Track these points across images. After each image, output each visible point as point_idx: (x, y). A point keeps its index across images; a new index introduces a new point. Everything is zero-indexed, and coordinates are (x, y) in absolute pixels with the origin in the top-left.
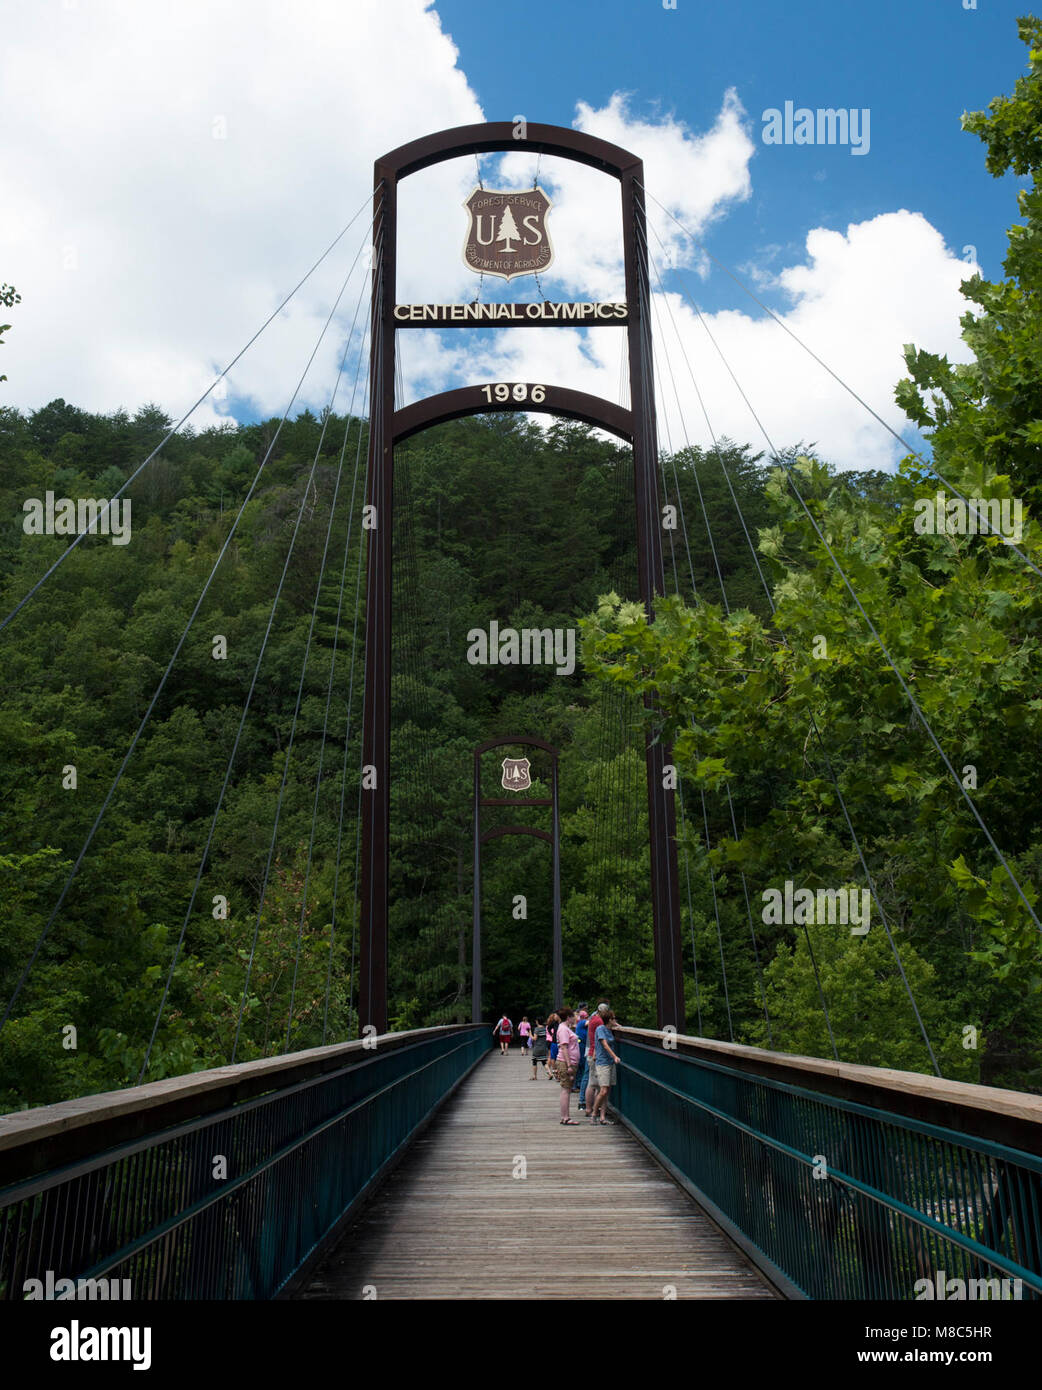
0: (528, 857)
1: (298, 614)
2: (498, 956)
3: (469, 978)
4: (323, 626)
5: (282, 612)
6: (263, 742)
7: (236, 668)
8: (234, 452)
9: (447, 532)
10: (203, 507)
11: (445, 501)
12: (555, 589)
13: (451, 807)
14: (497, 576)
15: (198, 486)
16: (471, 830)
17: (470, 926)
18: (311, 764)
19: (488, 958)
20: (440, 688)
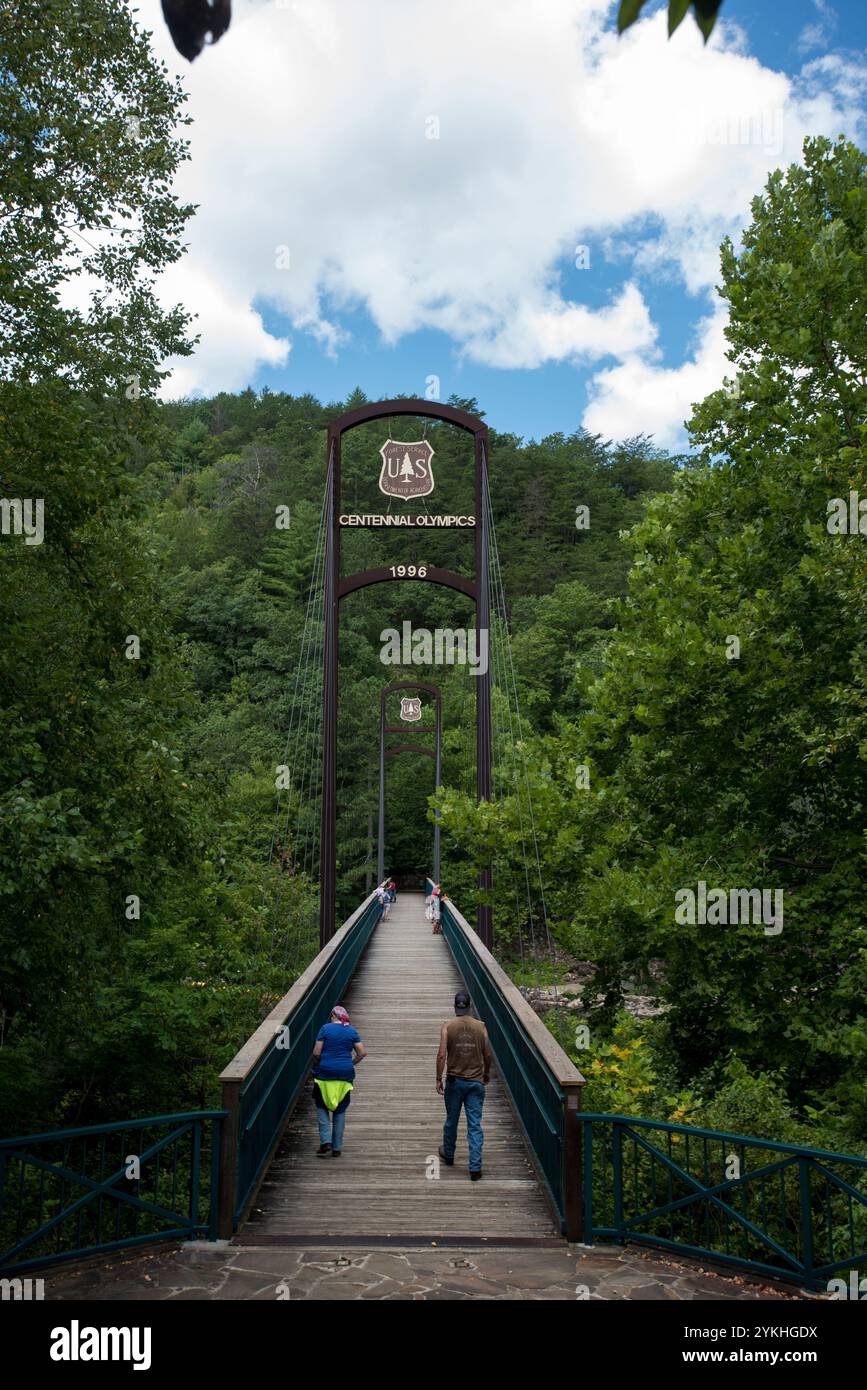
0: (419, 764)
1: (247, 568)
2: (395, 830)
3: (375, 847)
4: (267, 578)
5: (234, 567)
6: (224, 669)
7: (202, 613)
8: (192, 425)
9: (362, 504)
10: (168, 470)
11: (360, 479)
12: (445, 551)
13: (364, 728)
14: (401, 540)
15: (163, 451)
16: (377, 744)
17: (377, 811)
18: (260, 690)
19: (389, 832)
20: (355, 631)
